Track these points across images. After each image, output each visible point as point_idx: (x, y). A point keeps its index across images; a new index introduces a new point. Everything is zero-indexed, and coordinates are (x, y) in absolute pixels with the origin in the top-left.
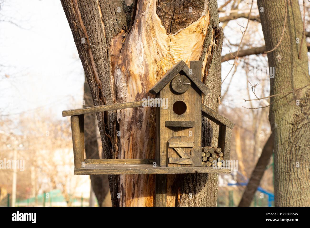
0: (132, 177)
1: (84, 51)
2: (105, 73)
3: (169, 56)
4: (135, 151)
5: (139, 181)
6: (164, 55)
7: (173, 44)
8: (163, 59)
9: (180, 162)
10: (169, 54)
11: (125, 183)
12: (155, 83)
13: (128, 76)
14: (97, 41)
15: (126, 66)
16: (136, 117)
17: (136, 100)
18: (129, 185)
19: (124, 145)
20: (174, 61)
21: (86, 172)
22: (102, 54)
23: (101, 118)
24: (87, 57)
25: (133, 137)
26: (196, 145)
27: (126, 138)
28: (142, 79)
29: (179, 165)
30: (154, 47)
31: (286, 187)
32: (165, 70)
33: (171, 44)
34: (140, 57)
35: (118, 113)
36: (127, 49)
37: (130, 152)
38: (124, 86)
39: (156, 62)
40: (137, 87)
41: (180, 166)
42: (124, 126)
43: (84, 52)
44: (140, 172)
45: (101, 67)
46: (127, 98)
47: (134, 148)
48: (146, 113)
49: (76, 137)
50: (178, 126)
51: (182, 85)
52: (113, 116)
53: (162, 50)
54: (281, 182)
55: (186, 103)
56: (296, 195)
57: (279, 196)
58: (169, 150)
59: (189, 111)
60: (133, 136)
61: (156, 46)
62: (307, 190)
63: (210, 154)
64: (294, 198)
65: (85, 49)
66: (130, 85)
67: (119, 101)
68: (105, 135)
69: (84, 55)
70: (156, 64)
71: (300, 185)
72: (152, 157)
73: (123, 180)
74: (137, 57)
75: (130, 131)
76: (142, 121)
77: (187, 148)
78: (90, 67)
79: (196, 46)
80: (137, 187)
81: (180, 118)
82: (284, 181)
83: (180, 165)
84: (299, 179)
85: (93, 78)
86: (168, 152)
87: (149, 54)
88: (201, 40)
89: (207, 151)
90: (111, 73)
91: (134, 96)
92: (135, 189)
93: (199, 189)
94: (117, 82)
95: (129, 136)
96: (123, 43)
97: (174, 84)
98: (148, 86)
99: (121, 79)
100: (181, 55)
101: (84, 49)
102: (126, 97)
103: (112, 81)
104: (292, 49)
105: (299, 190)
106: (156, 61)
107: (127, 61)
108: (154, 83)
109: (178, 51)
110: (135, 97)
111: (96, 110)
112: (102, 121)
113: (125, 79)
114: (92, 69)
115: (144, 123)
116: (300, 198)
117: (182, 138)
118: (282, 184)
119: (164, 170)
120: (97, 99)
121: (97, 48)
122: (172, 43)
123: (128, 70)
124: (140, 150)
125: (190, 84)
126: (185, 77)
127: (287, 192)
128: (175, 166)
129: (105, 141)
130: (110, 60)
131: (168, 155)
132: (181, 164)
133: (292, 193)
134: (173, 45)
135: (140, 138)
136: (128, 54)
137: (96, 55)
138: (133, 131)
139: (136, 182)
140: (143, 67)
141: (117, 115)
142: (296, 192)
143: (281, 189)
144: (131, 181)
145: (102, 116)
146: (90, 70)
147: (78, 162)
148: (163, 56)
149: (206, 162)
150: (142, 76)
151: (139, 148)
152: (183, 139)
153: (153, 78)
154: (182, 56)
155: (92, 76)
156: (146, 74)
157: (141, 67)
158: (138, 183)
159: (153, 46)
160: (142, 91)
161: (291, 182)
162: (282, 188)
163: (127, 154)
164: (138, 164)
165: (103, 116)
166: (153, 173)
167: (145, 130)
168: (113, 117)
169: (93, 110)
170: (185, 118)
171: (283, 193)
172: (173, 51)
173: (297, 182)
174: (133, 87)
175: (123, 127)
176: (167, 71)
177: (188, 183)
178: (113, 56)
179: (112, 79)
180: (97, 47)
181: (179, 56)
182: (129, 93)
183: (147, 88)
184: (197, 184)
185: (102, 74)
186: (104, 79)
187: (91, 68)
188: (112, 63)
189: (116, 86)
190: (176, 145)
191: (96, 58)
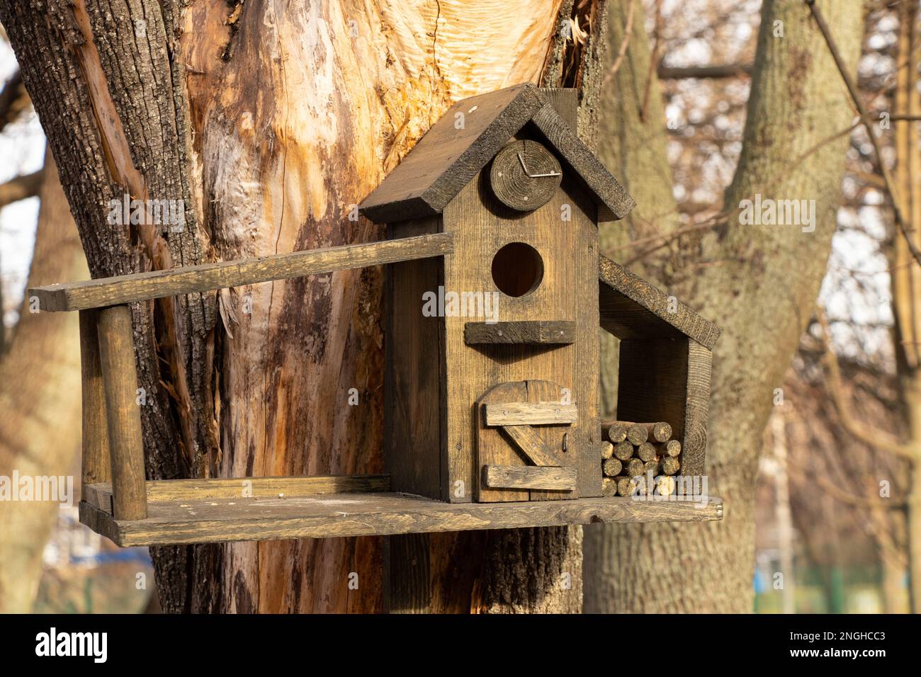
0: (289, 548)
1: (62, 57)
2: (166, 143)
3: (431, 74)
4: (297, 444)
5: (318, 564)
6: (411, 68)
7: (448, 27)
8: (409, 85)
9: (526, 480)
10: (429, 66)
11: (253, 572)
12: (378, 177)
13: (269, 151)
14: (127, 15)
15: (259, 113)
16: (299, 311)
17: (300, 247)
18: (273, 577)
19: (251, 425)
20: (448, 93)
21: (168, 533)
22: (146, 68)
23: (145, 320)
24: (74, 80)
25: (288, 393)
26: (582, 415)
27: (257, 395)
28: (328, 162)
29: (521, 494)
30: (375, 38)
31: (629, 561)
32: (417, 129)
33: (440, 27)
34: (318, 78)
35: (224, 298)
36: (257, 46)
37: (278, 450)
38: (247, 190)
39: (381, 98)
40: (306, 193)
41: (524, 496)
42: (249, 349)
43: (59, 60)
44: (383, 527)
45: (143, 119)
46: (260, 237)
47: (296, 432)
48: (344, 296)
49: (123, 392)
50: (521, 341)
51: (528, 181)
52: (203, 310)
53: (403, 50)
54: (610, 542)
55: (540, 251)
56: (665, 585)
57: (606, 592)
58: (485, 436)
59: (553, 280)
60: (288, 385)
61: (383, 35)
62: (702, 567)
63: (631, 448)
64: (658, 595)
65: (65, 49)
66: (274, 188)
67: (225, 250)
68: (160, 387)
69: (63, 73)
70: (383, 103)
71: (676, 552)
72: (366, 466)
73: (246, 560)
74: (306, 77)
75: (277, 369)
76: (325, 328)
77: (551, 426)
78: (90, 119)
79: (531, 35)
80: (311, 583)
81: (521, 311)
82: (623, 540)
83: (526, 494)
84: (675, 530)
85: (103, 162)
86: (481, 443)
87: (354, 62)
88: (549, 13)
89: (620, 435)
90: (190, 142)
91: (294, 229)
92: (302, 594)
93: (545, 586)
94: (219, 178)
95: (274, 388)
96: (232, 25)
97: (500, 174)
98: (352, 191)
99: (238, 163)
100: (474, 71)
101: (61, 47)
102: (254, 234)
103: (196, 173)
104: (620, 89)
105: (676, 568)
106: (380, 93)
107: (261, 93)
108: (374, 177)
109: (465, 55)
110: (296, 234)
111: (203, 281)
112: (149, 334)
113: (255, 165)
114: (98, 129)
115: (334, 335)
116: (678, 596)
117: (531, 388)
118: (614, 552)
119: (473, 515)
120: (125, 248)
121: (125, 43)
122: (445, 20)
123: (270, 127)
124: (321, 439)
125: (561, 178)
126: (542, 149)
127: (632, 577)
128: (506, 496)
129: (156, 409)
130: (183, 90)
131: (481, 455)
132: (529, 491)
133: (653, 580)
134: (449, 31)
135: (321, 395)
136: (265, 66)
137: (121, 72)
138: (290, 368)
139: (305, 567)
140: (331, 114)
141: (221, 306)
142: (665, 577)
143: (610, 567)
144: (281, 566)
145: (149, 311)
146: (90, 132)
147: (132, 494)
148: (408, 72)
149: (615, 478)
150: (329, 152)
151: (315, 434)
152: (536, 391)
153: (369, 160)
154: (477, 74)
155: (98, 157)
156: (344, 145)
157: (322, 115)
158: (313, 569)
159: (368, 35)
160: (328, 212)
161: (645, 541)
162: (615, 564)
163: (264, 457)
164: (327, 496)
165: (152, 311)
166: (430, 529)
167: (339, 364)
168: (204, 314)
169: (193, 281)
170: (537, 311)
171: (619, 582)
172: (445, 55)
173: (668, 540)
174: (286, 195)
175: (243, 354)
176: (421, 130)
177: (509, 564)
178: (195, 74)
179: (195, 164)
180: (128, 38)
181: (467, 75)
182: (269, 219)
183: (346, 200)
184: (539, 566)
185: (149, 148)
186: (160, 166)
187: (92, 125)
188: (192, 102)
189: (210, 194)
190: (514, 416)
191: (123, 84)
